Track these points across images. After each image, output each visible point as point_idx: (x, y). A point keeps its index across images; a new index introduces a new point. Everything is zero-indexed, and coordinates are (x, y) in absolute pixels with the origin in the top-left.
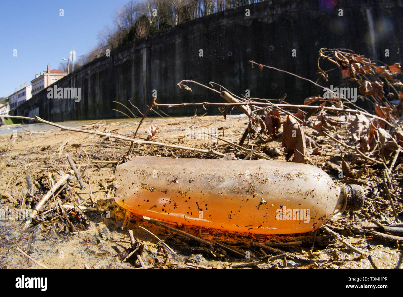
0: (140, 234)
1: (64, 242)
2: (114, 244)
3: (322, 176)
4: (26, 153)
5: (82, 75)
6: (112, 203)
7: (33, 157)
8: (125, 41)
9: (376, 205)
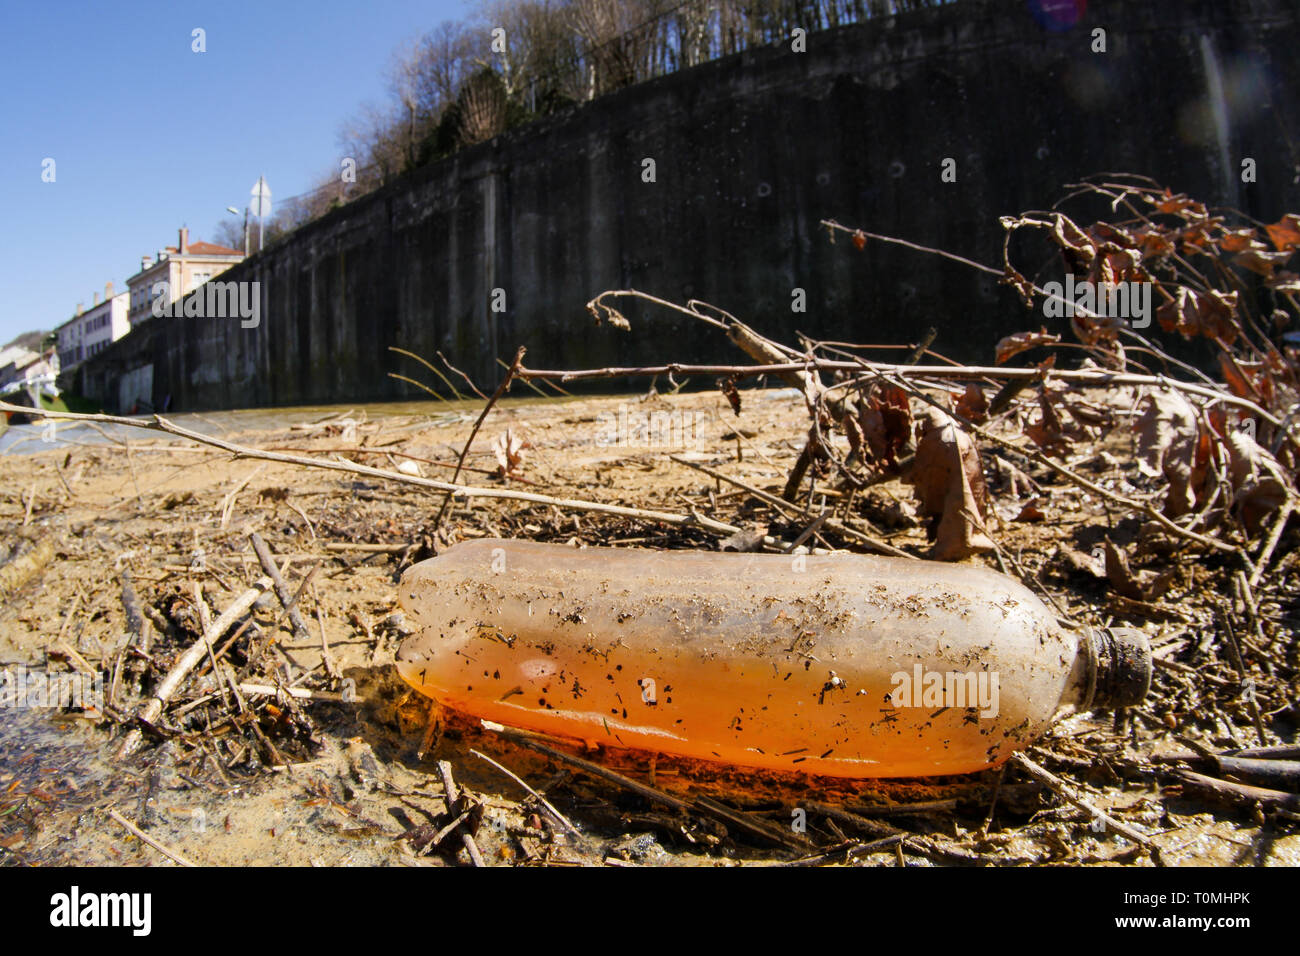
0: (474, 773)
1: (246, 795)
2: (395, 803)
3: (1016, 604)
4: (114, 515)
5: (288, 263)
6: (390, 680)
7: (139, 528)
8: (426, 151)
9: (1204, 687)
